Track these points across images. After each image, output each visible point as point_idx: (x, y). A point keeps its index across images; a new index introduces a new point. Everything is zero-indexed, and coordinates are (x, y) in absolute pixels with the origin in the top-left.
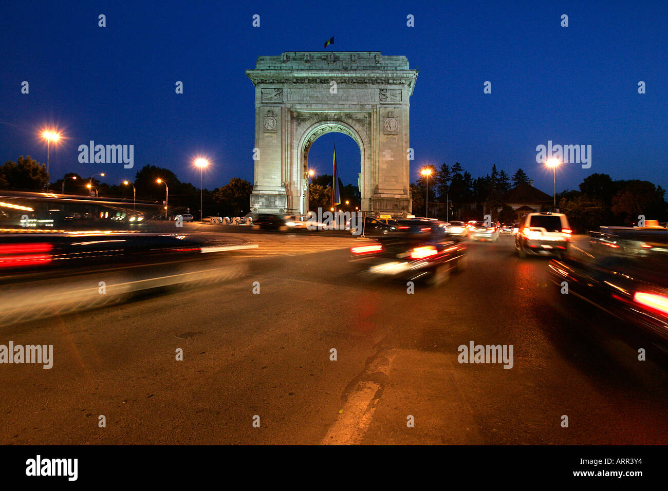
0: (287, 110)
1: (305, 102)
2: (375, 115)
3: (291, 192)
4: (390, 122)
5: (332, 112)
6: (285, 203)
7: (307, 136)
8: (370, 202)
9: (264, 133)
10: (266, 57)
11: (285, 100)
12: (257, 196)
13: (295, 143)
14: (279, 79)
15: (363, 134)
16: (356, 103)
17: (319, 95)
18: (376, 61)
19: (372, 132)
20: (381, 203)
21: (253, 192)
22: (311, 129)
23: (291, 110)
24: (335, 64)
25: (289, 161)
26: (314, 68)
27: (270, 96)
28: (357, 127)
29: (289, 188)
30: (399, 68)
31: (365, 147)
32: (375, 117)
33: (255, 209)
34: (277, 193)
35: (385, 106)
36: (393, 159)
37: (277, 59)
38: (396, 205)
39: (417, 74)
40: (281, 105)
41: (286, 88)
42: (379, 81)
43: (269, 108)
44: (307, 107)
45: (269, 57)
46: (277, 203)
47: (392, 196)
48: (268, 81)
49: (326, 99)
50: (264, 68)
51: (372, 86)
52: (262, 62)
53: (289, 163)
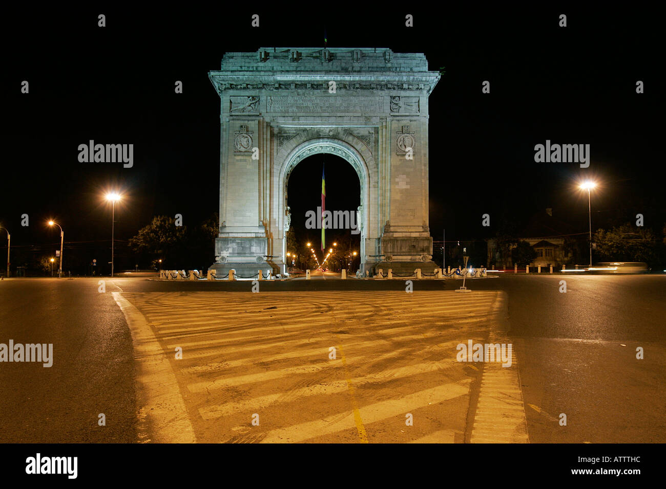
0: (265, 124)
1: (291, 114)
2: (384, 129)
3: (271, 234)
4: (406, 139)
5: (326, 127)
6: (264, 249)
7: (291, 159)
8: (379, 243)
9: (235, 155)
10: (235, 54)
11: (263, 111)
12: (226, 240)
13: (276, 168)
14: (255, 83)
15: (368, 155)
16: (360, 115)
17: (310, 104)
18: (385, 59)
19: (380, 152)
20: (394, 245)
21: (220, 235)
22: (297, 150)
23: (272, 124)
24: (331, 63)
25: (268, 192)
26: (303, 68)
27: (241, 107)
28: (360, 146)
29: (268, 229)
30: (415, 69)
31: (370, 172)
32: (384, 134)
33: (223, 258)
34: (253, 235)
35: (398, 118)
36: (408, 187)
37: (252, 56)
38: (414, 246)
39: (440, 77)
40: (257, 118)
41: (264, 95)
42: (389, 86)
43: (241, 123)
44: (293, 120)
45: (240, 54)
46: (255, 249)
47: (408, 234)
48: (239, 87)
49: (319, 110)
50: (234, 68)
51: (380, 92)
52: (231, 60)
53: (268, 196)
